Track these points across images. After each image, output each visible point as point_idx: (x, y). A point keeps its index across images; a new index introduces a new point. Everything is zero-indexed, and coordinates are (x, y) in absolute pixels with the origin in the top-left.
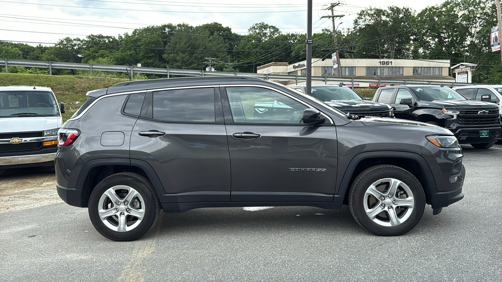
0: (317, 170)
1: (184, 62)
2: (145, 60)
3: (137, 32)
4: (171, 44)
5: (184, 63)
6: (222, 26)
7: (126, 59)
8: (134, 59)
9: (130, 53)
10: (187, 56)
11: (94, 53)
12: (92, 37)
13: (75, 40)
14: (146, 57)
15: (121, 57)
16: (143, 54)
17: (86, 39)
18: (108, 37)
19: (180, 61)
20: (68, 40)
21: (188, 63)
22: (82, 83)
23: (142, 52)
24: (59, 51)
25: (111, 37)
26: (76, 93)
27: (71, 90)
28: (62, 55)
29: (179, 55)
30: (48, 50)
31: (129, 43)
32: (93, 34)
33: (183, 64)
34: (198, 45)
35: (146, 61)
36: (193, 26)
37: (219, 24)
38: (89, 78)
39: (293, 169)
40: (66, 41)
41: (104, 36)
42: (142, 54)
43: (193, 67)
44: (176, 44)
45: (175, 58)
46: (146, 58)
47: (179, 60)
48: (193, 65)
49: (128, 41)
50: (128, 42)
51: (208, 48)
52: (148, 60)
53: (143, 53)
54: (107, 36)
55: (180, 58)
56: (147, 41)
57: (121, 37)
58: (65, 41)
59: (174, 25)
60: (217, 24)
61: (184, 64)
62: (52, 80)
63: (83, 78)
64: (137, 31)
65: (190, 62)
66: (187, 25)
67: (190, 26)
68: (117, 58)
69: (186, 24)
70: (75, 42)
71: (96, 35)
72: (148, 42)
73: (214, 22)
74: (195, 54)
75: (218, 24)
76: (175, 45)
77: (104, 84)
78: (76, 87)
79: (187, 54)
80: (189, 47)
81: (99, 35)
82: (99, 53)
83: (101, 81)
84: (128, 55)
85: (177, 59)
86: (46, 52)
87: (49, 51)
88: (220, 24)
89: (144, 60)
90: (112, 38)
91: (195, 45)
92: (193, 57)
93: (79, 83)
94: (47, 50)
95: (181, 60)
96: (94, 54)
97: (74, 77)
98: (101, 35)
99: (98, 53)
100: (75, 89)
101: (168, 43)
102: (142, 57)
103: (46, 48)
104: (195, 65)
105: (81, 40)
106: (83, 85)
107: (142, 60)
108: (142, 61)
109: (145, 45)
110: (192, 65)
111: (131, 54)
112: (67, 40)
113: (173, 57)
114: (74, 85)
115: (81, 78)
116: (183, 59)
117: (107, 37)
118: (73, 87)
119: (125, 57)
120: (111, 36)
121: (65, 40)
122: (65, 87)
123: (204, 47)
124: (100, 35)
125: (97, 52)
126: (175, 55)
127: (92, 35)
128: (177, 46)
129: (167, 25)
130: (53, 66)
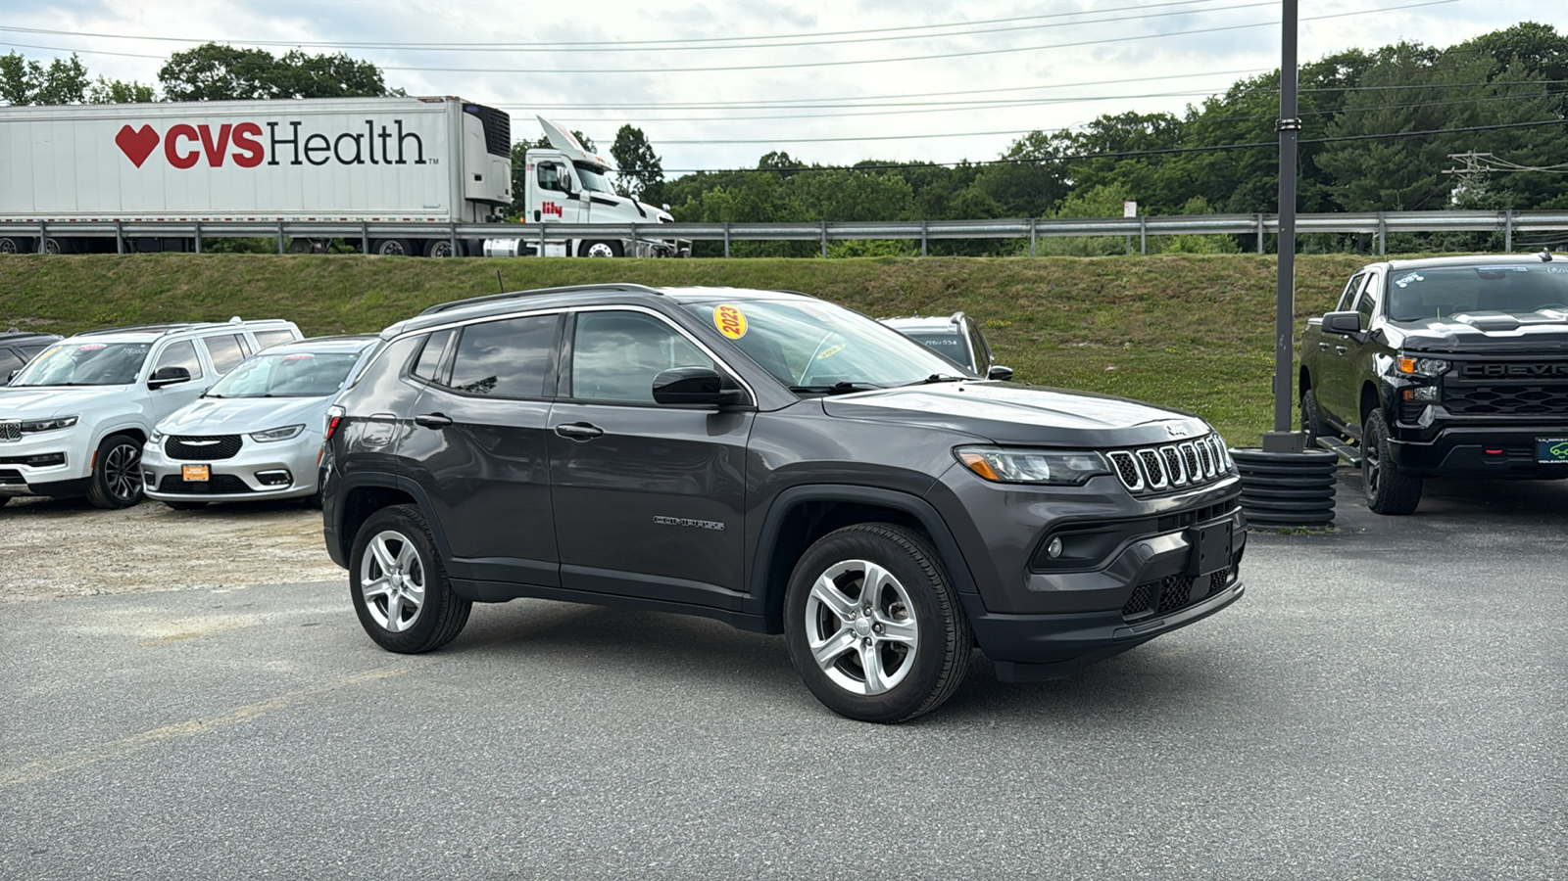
0: (706, 526)
1: (1388, 174)
2: (1257, 179)
3: (1241, 91)
4: (1344, 118)
5: (1389, 179)
6: (1554, 31)
7: (1197, 180)
8: (1224, 177)
9: (1212, 159)
10: (1400, 152)
11: (1103, 170)
12: (1105, 125)
13: (1055, 137)
14: (1259, 168)
15: (1182, 177)
16: (1253, 159)
17: (1088, 131)
18: (1154, 116)
19: (1374, 172)
20: (1038, 139)
21: (1403, 177)
22: (890, 276)
23: (1248, 153)
24: (1012, 175)
25: (1161, 117)
26: (869, 304)
27: (858, 297)
28: (1016, 185)
29: (1369, 150)
30: (983, 174)
31: (1210, 130)
32: (1108, 115)
33: (1382, 183)
34: (1445, 113)
35: (1260, 181)
36: (1436, 47)
37: (1542, 25)
38: (912, 261)
39: (660, 519)
40: (1031, 143)
41: (1140, 115)
42: (1247, 158)
43: (1420, 187)
44: (1361, 116)
45: (1355, 162)
46: (1258, 173)
47: (1371, 168)
48: (1420, 183)
49: (1209, 123)
50: (1209, 127)
51: (1481, 118)
52: (1265, 179)
53: (1252, 156)
54: (1149, 115)
55: (1372, 162)
56: (1267, 117)
57: (1195, 114)
58: (1028, 143)
59: (1366, 54)
60: (1535, 26)
61: (1387, 183)
62: (818, 273)
63: (895, 262)
64: (1242, 88)
65: (1409, 172)
66: (1415, 45)
67: (1425, 49)
68: (1167, 179)
69: (1411, 44)
70: (1055, 143)
71: (1116, 115)
72: (1268, 120)
73: (1521, 24)
74: (1430, 143)
75: (1539, 27)
76: (1361, 120)
77: (946, 277)
78: (870, 288)
79: (1399, 147)
80: (1407, 121)
81: (1126, 113)
82: (1117, 170)
83: (941, 269)
84: (1203, 169)
85: (1364, 167)
86: (976, 182)
87: (983, 178)
88: (1545, 26)
89: (1254, 180)
90: (1165, 120)
91: (1432, 114)
92: (1421, 154)
93: (882, 277)
94: (979, 175)
95: (1375, 168)
96: (1101, 174)
97: (874, 261)
98: (1132, 113)
99: (1114, 169)
100: (868, 293)
101: (1337, 115)
102: (1246, 171)
103: (979, 169)
104: (1427, 180)
105: (1074, 135)
106: (891, 282)
107: (1246, 178)
108: (1247, 183)
109: (1258, 131)
110: (1417, 181)
111: (1212, 165)
112: (1033, 141)
113: (1349, 161)
114: (867, 284)
115: (889, 262)
116: (1384, 163)
117: (1150, 118)
118: (865, 288)
119: (1196, 175)
120: (1161, 112)
121: (1027, 139)
122: (845, 289)
123: (1466, 115)
124: (1129, 113)
125: (1112, 169)
126: (1357, 152)
127: (1105, 117)
128: (1366, 122)
129: (1344, 55)
130: (832, 234)
